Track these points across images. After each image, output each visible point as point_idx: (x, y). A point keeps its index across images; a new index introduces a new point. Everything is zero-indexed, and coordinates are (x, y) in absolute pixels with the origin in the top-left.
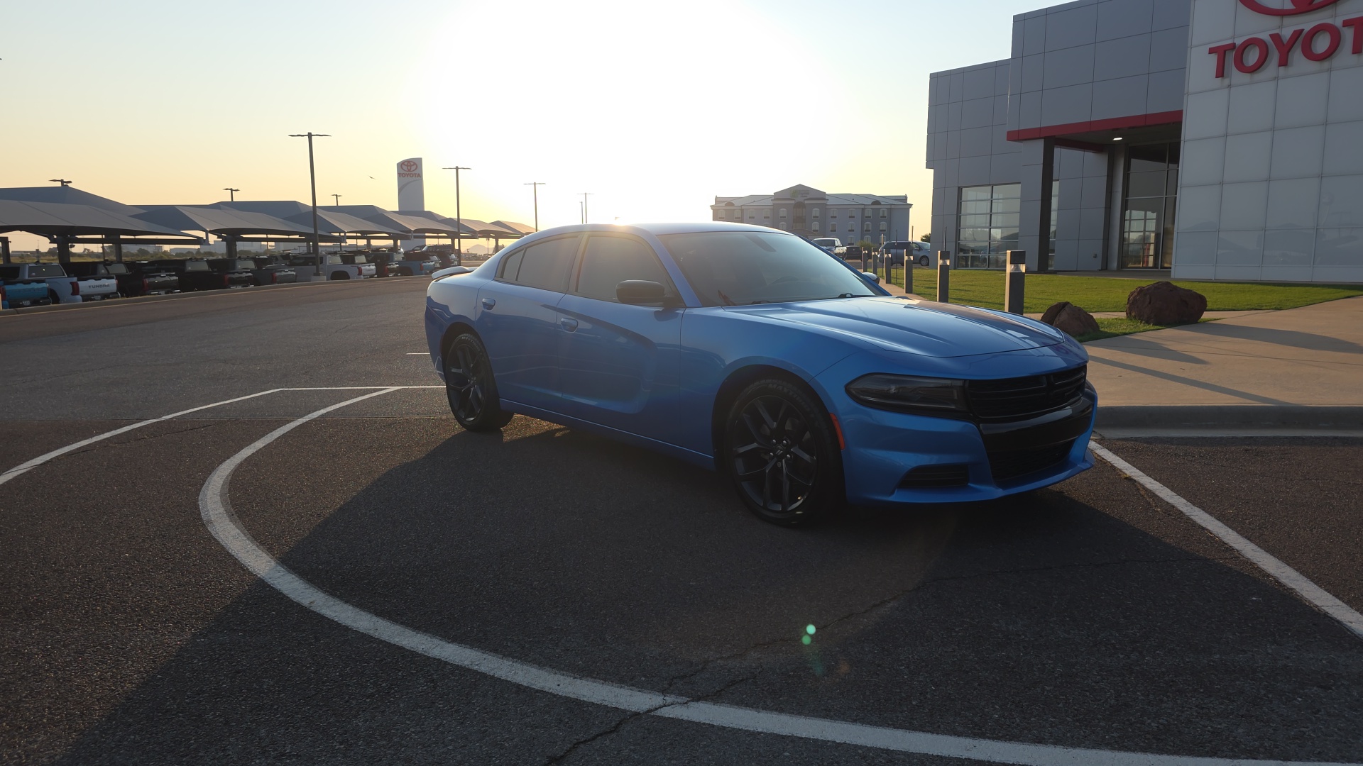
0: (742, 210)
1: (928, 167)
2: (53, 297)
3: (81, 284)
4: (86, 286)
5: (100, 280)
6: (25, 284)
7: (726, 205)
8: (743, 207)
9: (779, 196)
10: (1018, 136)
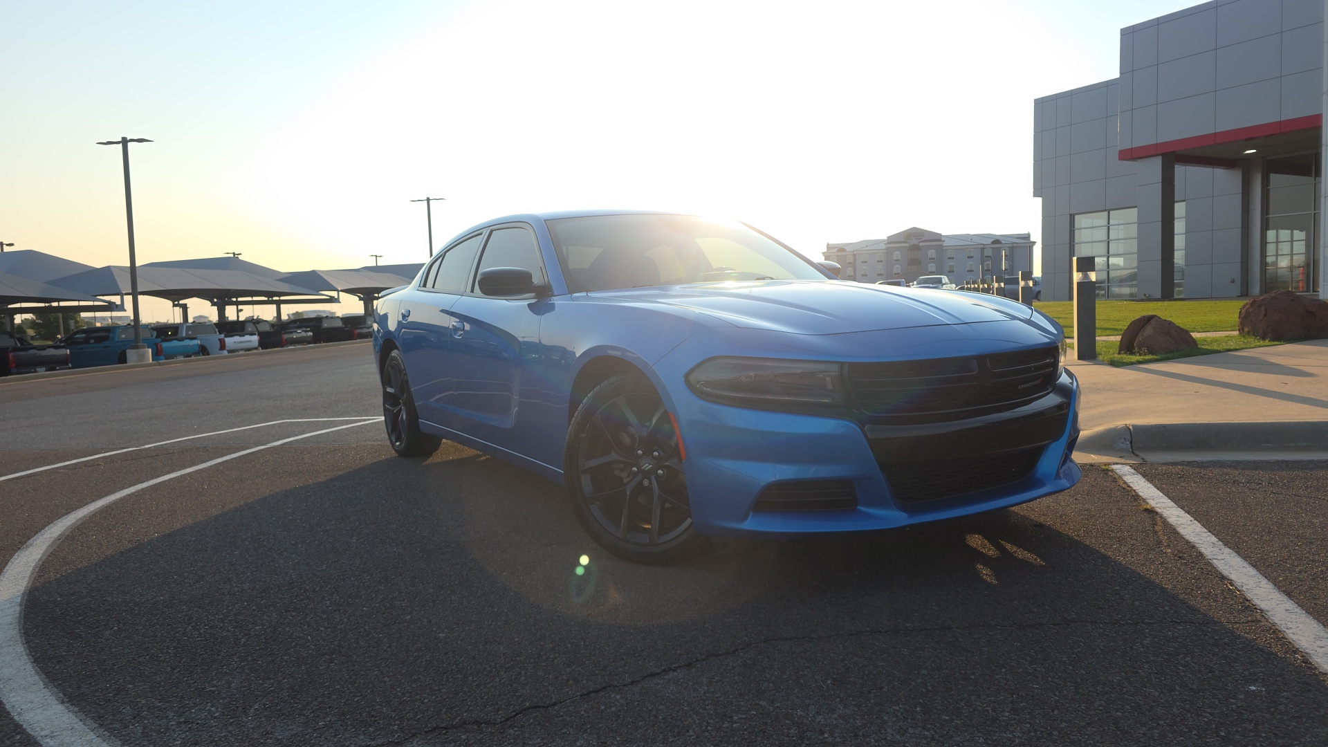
0: (854, 256)
1: (1035, 195)
2: (203, 350)
3: (228, 340)
4: (231, 341)
5: (244, 336)
6: (179, 341)
7: (838, 251)
8: (855, 252)
9: (892, 240)
10: (1131, 155)
